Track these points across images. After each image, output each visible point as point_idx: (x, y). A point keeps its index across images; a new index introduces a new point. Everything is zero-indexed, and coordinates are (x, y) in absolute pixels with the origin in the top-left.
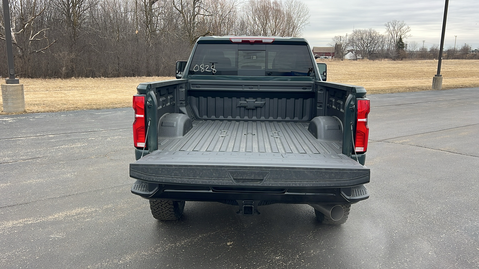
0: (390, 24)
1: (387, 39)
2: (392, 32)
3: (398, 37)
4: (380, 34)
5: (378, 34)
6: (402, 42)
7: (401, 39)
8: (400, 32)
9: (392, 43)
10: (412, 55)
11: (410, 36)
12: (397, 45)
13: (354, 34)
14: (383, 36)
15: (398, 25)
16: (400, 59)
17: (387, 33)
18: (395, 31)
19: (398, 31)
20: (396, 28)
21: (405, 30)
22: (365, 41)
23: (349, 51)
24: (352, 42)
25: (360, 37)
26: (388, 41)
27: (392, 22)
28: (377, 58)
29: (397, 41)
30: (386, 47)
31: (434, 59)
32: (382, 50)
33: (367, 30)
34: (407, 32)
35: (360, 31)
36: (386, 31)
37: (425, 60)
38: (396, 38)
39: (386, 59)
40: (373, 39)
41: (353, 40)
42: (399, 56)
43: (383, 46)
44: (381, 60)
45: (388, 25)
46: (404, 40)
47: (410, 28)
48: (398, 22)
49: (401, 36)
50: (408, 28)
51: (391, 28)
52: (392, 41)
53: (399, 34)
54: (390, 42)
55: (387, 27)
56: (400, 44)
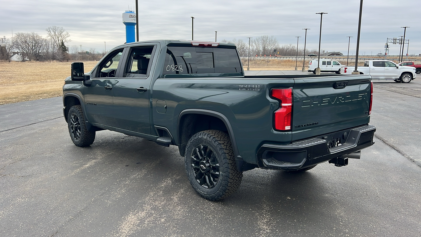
0: (50, 29)
1: (50, 43)
2: (54, 37)
3: (59, 41)
4: (42, 37)
5: (41, 38)
6: (65, 46)
7: (63, 43)
8: (60, 37)
9: (56, 47)
10: (75, 57)
11: (70, 40)
12: (60, 48)
13: (18, 37)
14: (46, 40)
15: (58, 31)
16: (66, 61)
17: (49, 37)
18: (56, 36)
19: (59, 36)
20: (57, 33)
21: (65, 35)
22: (29, 44)
23: (14, 53)
24: (15, 44)
25: (23, 40)
26: (52, 44)
27: (52, 28)
28: (45, 59)
29: (59, 45)
30: (50, 50)
31: (95, 61)
32: (47, 52)
33: (30, 33)
34: (67, 38)
35: (22, 34)
36: (48, 35)
37: (87, 61)
38: (58, 42)
39: (54, 61)
40: (37, 42)
41: (17, 42)
42: (64, 58)
43: (48, 49)
44: (51, 61)
45: (49, 30)
46: (66, 44)
47: (69, 34)
48: (58, 28)
49: (62, 40)
50: (68, 34)
51: (53, 33)
52: (55, 44)
53: (60, 38)
54: (54, 45)
55: (48, 31)
56: (63, 48)
